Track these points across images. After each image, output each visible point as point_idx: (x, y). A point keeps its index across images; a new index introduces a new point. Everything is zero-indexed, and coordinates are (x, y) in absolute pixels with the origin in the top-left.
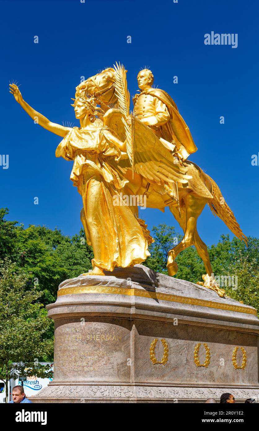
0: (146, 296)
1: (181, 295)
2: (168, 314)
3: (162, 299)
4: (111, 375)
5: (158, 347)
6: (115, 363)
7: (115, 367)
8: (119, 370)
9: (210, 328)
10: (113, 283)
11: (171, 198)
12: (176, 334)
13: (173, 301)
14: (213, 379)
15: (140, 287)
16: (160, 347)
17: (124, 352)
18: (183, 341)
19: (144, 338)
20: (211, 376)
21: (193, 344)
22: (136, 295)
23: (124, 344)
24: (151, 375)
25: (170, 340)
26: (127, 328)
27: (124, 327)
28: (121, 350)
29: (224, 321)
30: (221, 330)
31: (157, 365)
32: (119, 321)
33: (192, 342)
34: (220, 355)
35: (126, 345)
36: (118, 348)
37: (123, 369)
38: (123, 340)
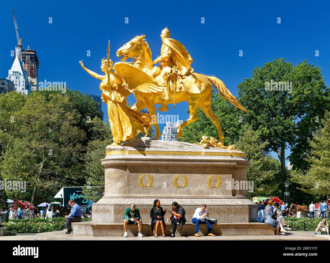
0: (138, 154)
1: (166, 150)
2: (148, 162)
3: (149, 154)
4: (116, 193)
5: (145, 179)
6: (118, 188)
7: (118, 189)
8: (120, 191)
9: (188, 166)
10: (118, 149)
11: (162, 100)
12: (158, 171)
13: (158, 154)
14: (190, 194)
15: (134, 149)
16: (146, 178)
17: (123, 182)
18: (165, 174)
19: (133, 174)
20: (189, 192)
21: (173, 175)
22: (129, 154)
23: (122, 178)
24: (140, 192)
25: (154, 175)
26: (124, 170)
27: (122, 170)
28: (120, 181)
29: (196, 162)
30: (198, 167)
31: (144, 188)
32: (120, 167)
33: (172, 174)
34: (197, 180)
35: (123, 178)
36: (119, 180)
37: (122, 190)
38: (122, 176)
